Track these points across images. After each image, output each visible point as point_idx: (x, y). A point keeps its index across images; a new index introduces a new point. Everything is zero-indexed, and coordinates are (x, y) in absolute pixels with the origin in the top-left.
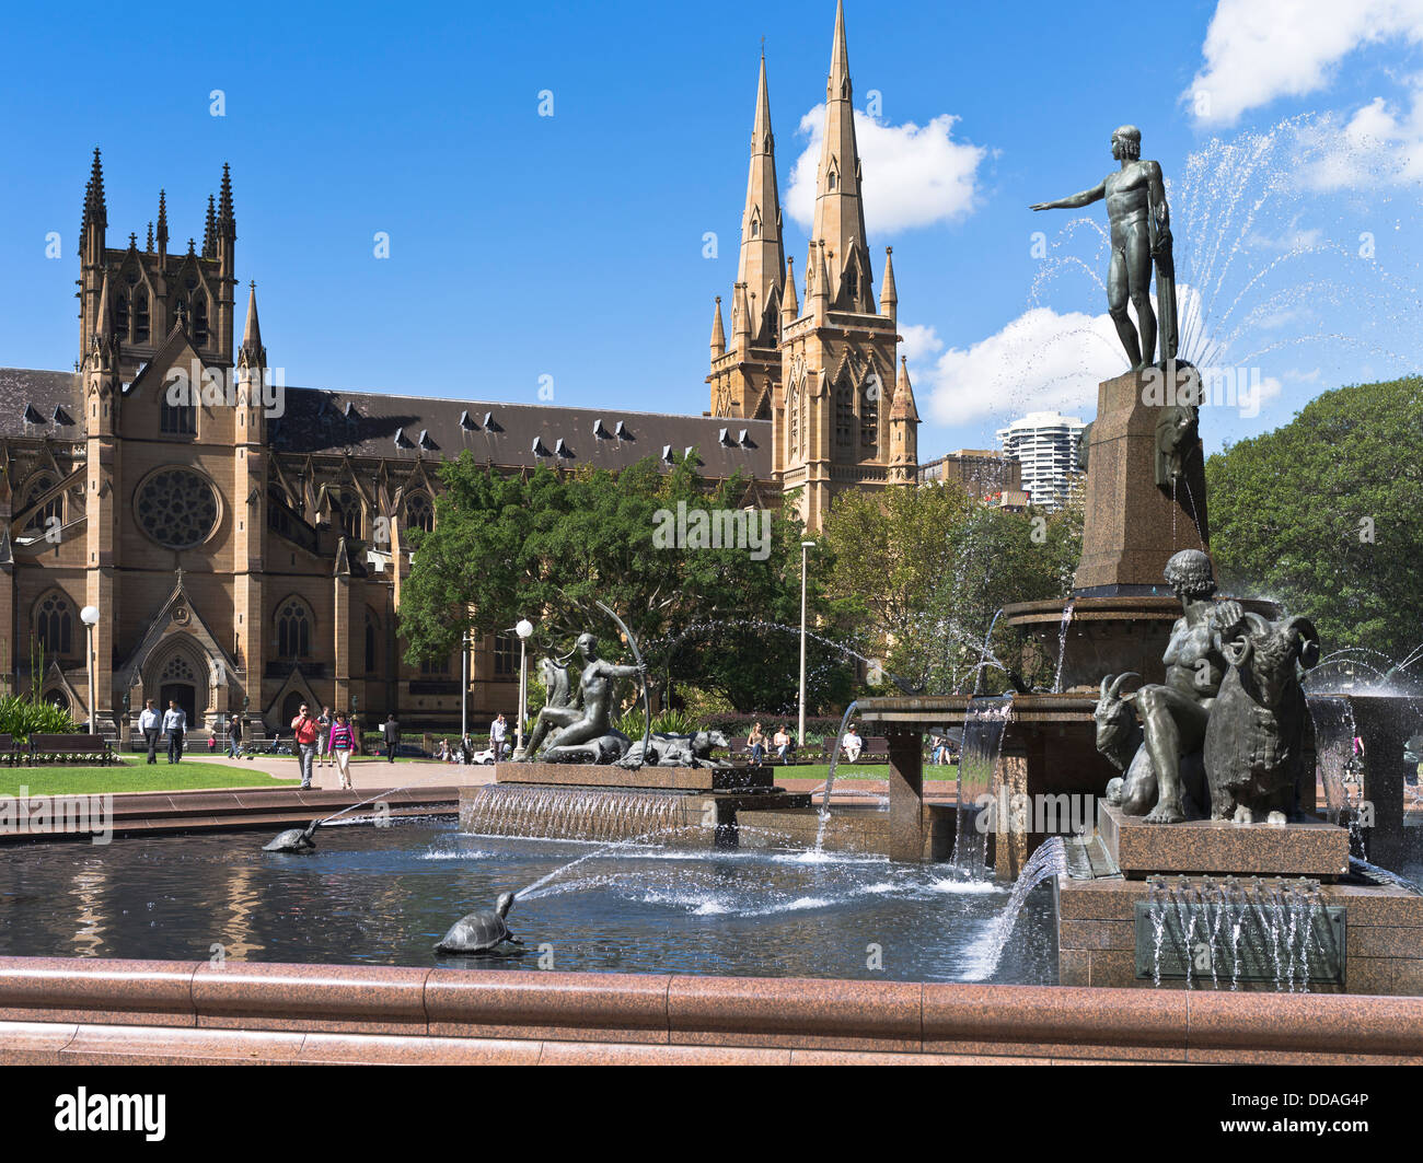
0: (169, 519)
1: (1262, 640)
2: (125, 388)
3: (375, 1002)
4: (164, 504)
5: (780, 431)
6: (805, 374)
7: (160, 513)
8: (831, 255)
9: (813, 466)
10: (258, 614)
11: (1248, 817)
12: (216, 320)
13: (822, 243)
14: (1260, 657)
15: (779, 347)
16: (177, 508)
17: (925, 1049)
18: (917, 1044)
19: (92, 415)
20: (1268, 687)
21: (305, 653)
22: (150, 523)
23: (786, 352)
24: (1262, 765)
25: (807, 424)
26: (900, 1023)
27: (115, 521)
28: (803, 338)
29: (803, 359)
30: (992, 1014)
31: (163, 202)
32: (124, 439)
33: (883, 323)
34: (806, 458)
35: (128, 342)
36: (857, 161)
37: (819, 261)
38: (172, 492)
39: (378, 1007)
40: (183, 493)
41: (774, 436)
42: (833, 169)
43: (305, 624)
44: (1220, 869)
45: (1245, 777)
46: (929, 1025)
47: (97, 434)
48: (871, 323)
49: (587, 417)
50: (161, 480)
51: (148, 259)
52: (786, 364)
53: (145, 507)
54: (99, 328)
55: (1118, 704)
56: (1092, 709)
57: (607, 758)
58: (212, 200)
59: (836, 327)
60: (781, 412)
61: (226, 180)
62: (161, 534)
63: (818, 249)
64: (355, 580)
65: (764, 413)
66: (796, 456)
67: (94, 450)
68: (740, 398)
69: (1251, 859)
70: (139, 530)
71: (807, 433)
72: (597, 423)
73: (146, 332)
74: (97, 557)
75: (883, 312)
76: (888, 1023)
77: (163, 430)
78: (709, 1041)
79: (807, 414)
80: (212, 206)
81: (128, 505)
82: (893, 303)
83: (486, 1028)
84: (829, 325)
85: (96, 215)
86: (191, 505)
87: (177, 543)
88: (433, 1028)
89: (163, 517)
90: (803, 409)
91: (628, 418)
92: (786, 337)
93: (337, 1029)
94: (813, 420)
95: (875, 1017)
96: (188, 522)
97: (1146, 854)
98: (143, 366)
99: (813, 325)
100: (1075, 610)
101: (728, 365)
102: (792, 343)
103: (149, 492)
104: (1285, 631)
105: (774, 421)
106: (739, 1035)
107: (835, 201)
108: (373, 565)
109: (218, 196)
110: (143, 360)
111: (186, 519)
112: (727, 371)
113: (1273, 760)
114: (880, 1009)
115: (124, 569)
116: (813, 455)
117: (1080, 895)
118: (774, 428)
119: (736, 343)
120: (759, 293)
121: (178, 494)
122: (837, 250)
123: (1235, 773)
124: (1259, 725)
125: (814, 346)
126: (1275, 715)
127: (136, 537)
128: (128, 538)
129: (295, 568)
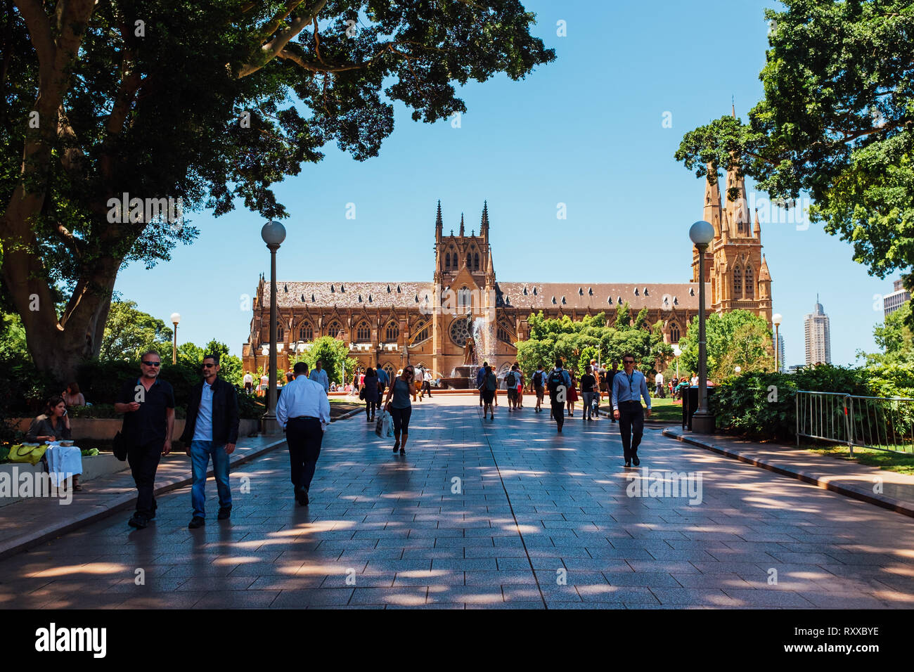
4: (460, 330)
5: (714, 288)
6: (720, 265)
7: (458, 334)
8: (731, 214)
9: (724, 302)
13: (725, 210)
16: (464, 332)
22: (455, 337)
23: (715, 255)
25: (721, 285)
27: (442, 337)
28: (719, 249)
29: (720, 258)
31: (463, 217)
33: (754, 241)
34: (721, 299)
35: (450, 270)
37: (725, 217)
38: (463, 326)
41: (712, 290)
42: (732, 178)
48: (748, 241)
50: (459, 322)
51: (456, 239)
52: (715, 259)
53: (453, 332)
59: (732, 244)
60: (714, 279)
62: (459, 342)
70: (451, 341)
71: (721, 289)
72: (635, 289)
75: (754, 236)
79: (721, 281)
81: (447, 332)
82: (759, 232)
84: (729, 244)
85: (439, 224)
89: (460, 335)
90: (720, 279)
92: (715, 249)
98: (453, 280)
99: (722, 244)
102: (716, 251)
103: (455, 326)
105: (711, 284)
110: (455, 277)
115: (446, 355)
116: (723, 298)
118: (711, 286)
122: (734, 212)
125: (723, 252)
127: (449, 343)
128: (447, 343)
129: (507, 353)
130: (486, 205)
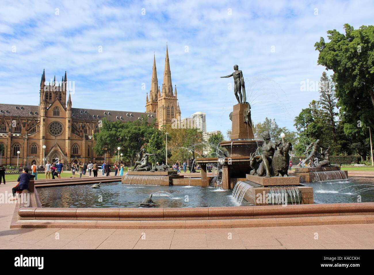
0: (54, 130)
1: (284, 146)
2: (48, 108)
3: (154, 215)
4: (54, 128)
5: (158, 115)
6: (162, 105)
7: (53, 129)
8: (166, 86)
9: (164, 120)
10: (69, 147)
11: (281, 176)
12: (63, 97)
13: (165, 84)
14: (284, 149)
15: (158, 101)
16: (56, 129)
17: (254, 218)
18: (253, 217)
19: (42, 113)
20: (285, 154)
21: (77, 153)
22: (51, 131)
23: (159, 102)
24: (284, 167)
25: (162, 114)
26: (250, 213)
27: (45, 131)
28: (162, 99)
29: (162, 103)
30: (266, 211)
31: (55, 77)
32: (47, 117)
33: (175, 97)
34: (162, 119)
35: (48, 100)
36: (170, 71)
37: (164, 87)
38: (55, 126)
39: (155, 215)
40: (57, 126)
41: (157, 116)
42: (166, 73)
43: (77, 148)
44: (279, 185)
45: (281, 169)
46: (255, 213)
47: (43, 116)
48: (173, 97)
49: (126, 113)
50: (53, 124)
52: (159, 104)
53: (50, 128)
54: (44, 98)
55: (253, 158)
56: (249, 159)
57: (149, 170)
58: (63, 77)
60: (158, 111)
61: (66, 74)
62: (53, 133)
63: (164, 85)
64: (86, 141)
65: (155, 112)
66: (161, 119)
67: (42, 119)
68: (151, 110)
69: (284, 183)
70: (49, 133)
71: (162, 115)
72: (127, 114)
73: (51, 99)
74: (42, 137)
75: (174, 95)
76: (248, 214)
77: (54, 115)
78: (216, 219)
79: (162, 112)
80: (63, 78)
81: (47, 128)
82: (176, 94)
83: (175, 218)
84: (166, 97)
85: (43, 79)
86: (58, 128)
87: (56, 134)
88: (165, 219)
89: (53, 130)
90: (162, 111)
91: (132, 113)
92: (159, 99)
93: (146, 220)
94: (163, 113)
95: (246, 213)
96: (58, 131)
97: (267, 183)
98: (51, 105)
99: (163, 98)
100: (233, 143)
101: (149, 104)
102: (160, 100)
103: (51, 126)
104: (288, 145)
105: (157, 113)
106: (221, 217)
107: (167, 77)
108: (89, 138)
109: (64, 77)
110: (51, 104)
111: (57, 130)
112: (149, 105)
113: (285, 166)
114: (247, 211)
115: (46, 139)
116: (163, 119)
117: (258, 190)
118: (157, 114)
119: (150, 100)
120: (154, 92)
121: (56, 126)
122: (167, 85)
123: (279, 168)
124: (283, 160)
125: (163, 101)
126: (286, 159)
127: (48, 133)
128: (47, 133)
129: (76, 139)
130: (66, 73)
